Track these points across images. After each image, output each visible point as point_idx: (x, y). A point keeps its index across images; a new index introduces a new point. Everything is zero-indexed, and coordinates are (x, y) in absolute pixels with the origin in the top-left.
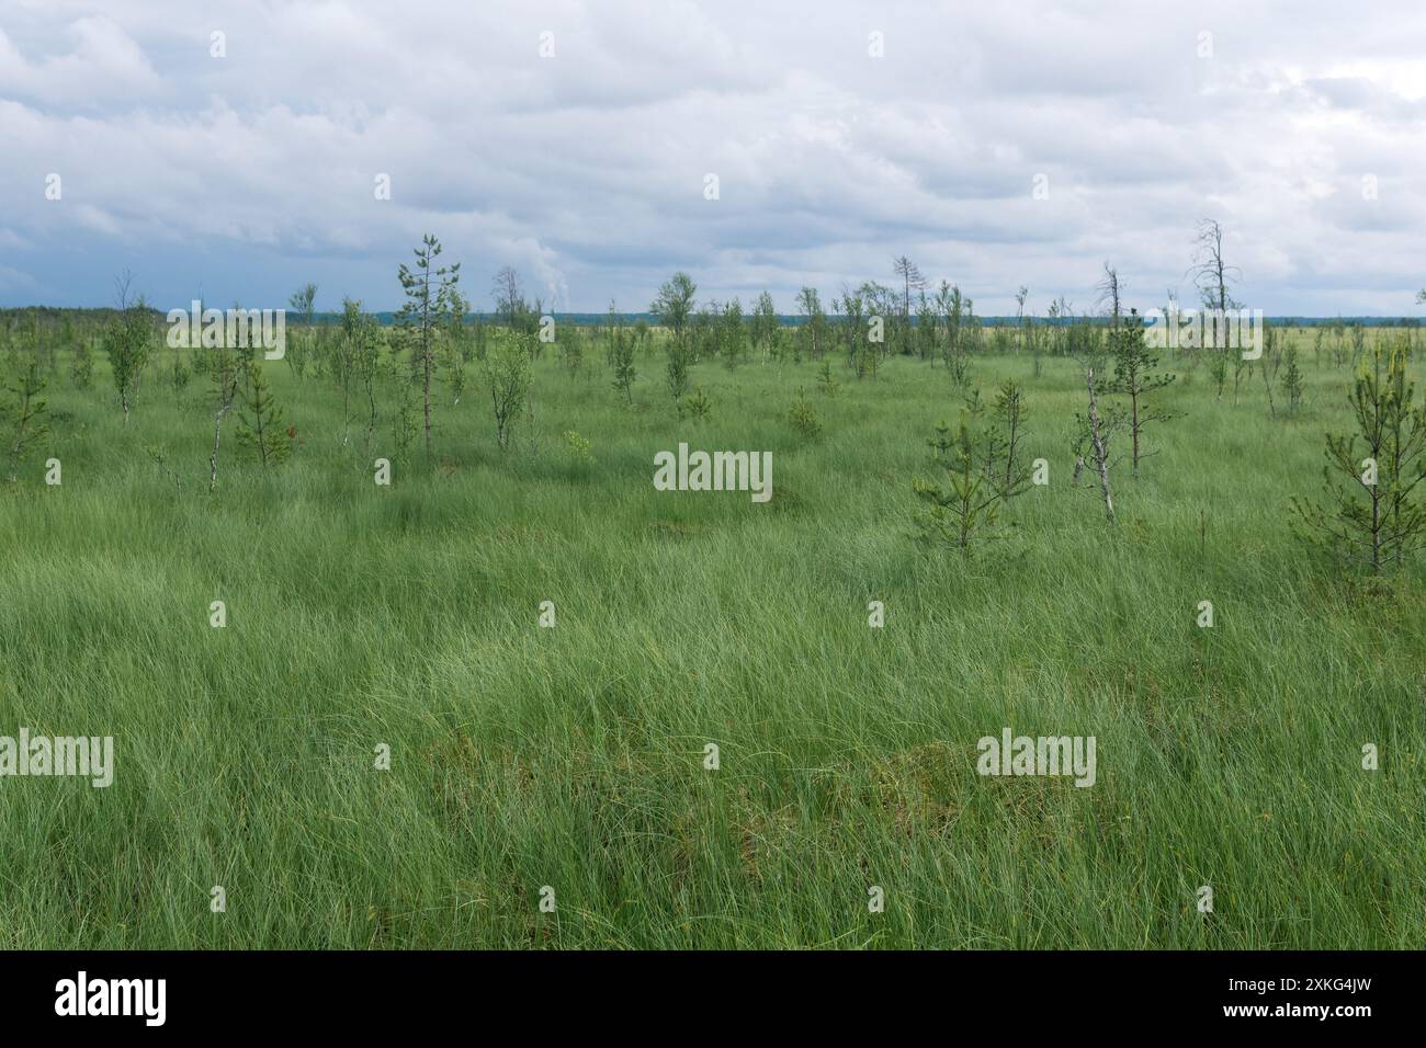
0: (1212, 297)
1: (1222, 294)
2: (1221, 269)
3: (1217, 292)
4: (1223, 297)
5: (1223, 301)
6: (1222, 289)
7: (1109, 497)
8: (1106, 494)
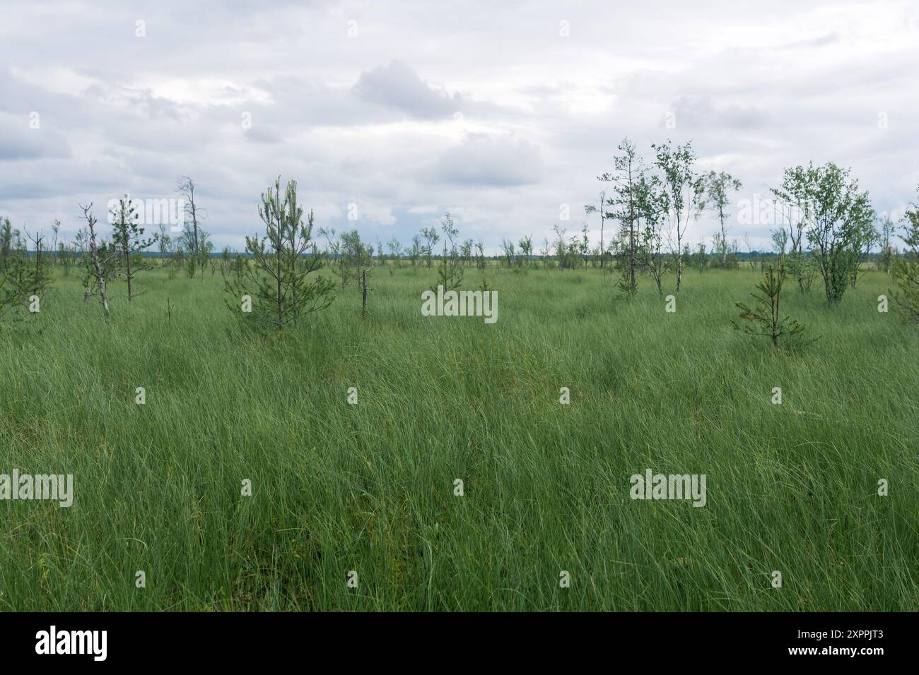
0: (188, 229)
1: (195, 227)
2: (194, 210)
3: (192, 225)
4: (195, 228)
5: (196, 231)
6: (195, 223)
7: (105, 301)
8: (103, 299)
